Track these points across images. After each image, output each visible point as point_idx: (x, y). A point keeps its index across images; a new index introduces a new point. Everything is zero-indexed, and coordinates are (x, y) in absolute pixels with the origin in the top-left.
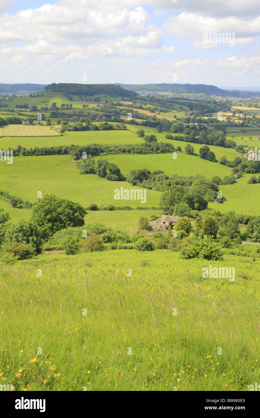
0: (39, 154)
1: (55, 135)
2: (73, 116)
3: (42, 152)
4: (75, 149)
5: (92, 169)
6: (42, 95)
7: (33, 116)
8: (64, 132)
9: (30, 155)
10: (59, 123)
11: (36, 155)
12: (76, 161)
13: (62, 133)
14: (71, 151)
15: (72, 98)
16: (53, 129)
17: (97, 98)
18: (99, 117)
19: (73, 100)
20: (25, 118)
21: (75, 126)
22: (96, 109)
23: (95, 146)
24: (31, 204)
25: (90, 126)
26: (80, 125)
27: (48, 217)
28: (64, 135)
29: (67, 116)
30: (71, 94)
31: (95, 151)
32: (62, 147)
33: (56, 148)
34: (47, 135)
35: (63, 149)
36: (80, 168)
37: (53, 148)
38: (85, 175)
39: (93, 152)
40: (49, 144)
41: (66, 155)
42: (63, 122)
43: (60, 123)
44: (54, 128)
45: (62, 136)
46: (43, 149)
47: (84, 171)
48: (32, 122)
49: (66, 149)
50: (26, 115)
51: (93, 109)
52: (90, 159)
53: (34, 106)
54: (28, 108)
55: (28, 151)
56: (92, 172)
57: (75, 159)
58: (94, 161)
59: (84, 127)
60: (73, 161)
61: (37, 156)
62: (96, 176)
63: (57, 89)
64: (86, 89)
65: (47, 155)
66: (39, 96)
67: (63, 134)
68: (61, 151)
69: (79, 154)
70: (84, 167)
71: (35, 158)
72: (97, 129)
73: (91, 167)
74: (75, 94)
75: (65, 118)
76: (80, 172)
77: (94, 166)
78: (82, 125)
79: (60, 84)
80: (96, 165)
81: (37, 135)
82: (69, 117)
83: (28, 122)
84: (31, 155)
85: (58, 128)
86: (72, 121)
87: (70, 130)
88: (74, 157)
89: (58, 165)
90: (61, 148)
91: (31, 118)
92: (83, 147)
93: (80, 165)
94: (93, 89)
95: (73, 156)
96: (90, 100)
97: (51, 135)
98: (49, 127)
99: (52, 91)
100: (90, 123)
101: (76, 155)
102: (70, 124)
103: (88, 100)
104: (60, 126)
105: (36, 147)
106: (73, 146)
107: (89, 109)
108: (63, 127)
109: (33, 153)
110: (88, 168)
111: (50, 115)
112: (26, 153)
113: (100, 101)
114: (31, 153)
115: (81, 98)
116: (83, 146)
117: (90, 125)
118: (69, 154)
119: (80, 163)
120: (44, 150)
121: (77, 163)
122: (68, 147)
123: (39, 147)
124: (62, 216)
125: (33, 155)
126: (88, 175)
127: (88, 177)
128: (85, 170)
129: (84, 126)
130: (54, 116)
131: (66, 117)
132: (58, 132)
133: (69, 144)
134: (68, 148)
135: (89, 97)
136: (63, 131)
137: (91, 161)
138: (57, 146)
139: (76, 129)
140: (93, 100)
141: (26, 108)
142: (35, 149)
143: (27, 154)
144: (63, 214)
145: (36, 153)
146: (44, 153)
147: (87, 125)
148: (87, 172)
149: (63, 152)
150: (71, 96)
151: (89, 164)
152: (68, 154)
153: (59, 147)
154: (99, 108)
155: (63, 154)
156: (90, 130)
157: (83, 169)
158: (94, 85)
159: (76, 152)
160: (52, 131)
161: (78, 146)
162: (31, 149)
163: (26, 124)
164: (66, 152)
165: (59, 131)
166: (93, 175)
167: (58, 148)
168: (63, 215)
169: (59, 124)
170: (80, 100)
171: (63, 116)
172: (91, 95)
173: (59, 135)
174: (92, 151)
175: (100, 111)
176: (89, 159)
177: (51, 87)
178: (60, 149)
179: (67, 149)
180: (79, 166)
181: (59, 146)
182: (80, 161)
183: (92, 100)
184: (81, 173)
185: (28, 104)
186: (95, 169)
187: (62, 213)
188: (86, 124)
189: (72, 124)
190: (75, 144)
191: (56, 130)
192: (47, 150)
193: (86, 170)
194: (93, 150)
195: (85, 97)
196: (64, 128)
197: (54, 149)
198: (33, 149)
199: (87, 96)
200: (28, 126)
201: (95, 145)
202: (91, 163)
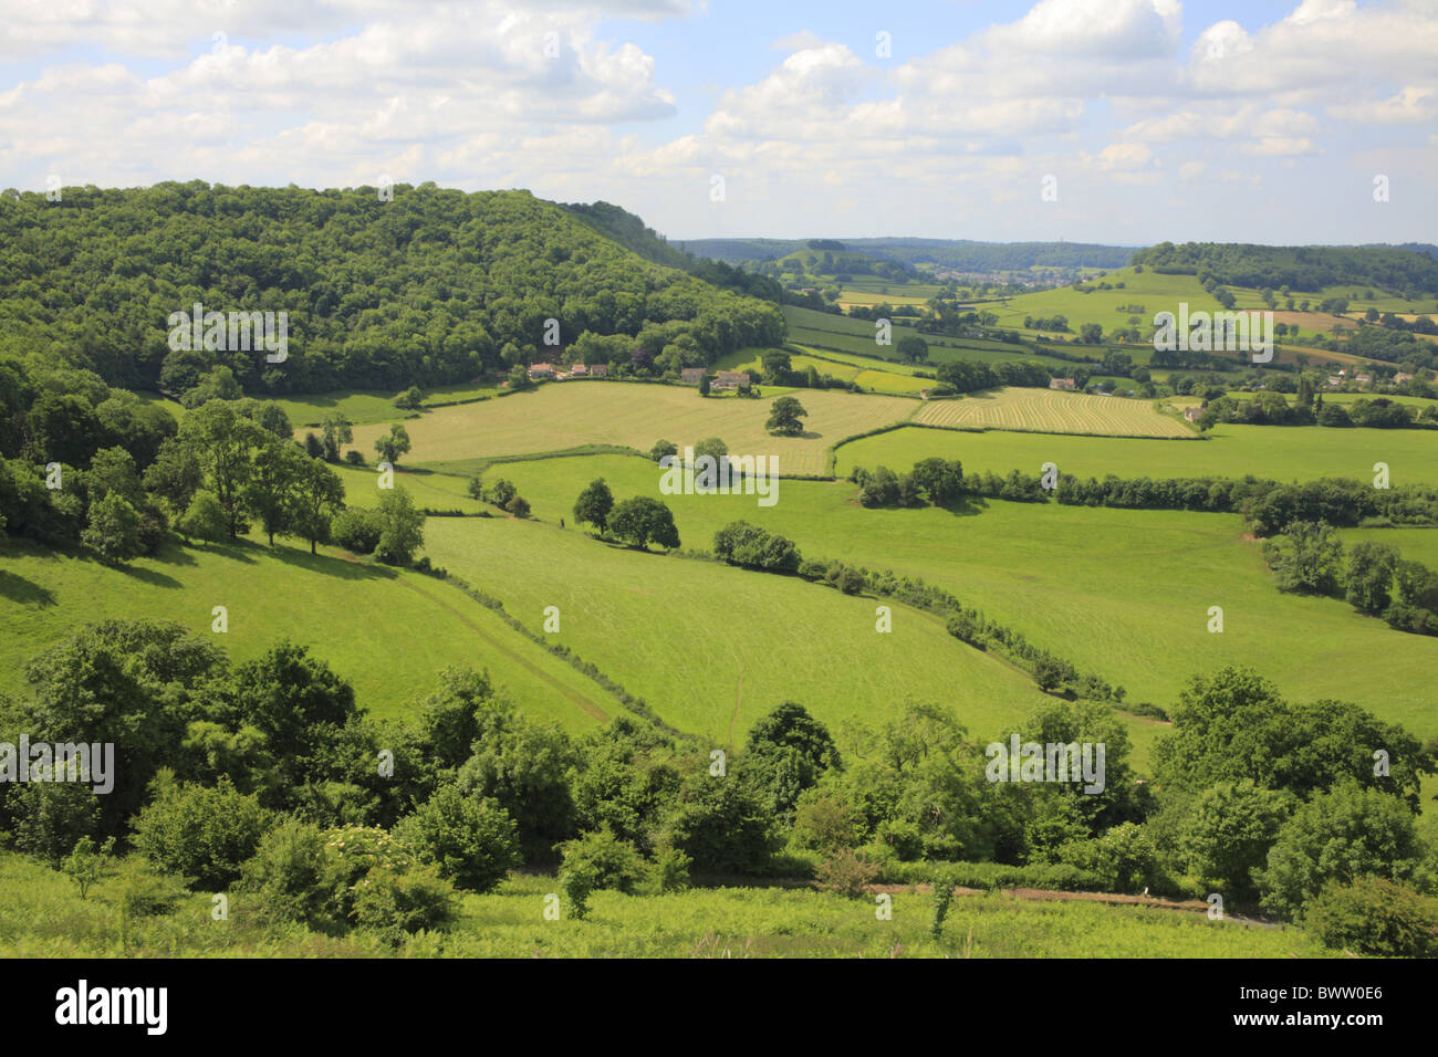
0: (1120, 502)
1: (1176, 435)
2: (1238, 367)
3: (1134, 494)
4: (1261, 496)
5: (1329, 576)
6: (1121, 286)
7: (1088, 360)
8: (1211, 426)
9: (1087, 501)
10: (1186, 390)
11: (1110, 505)
12: (1263, 539)
13: (1203, 430)
14: (1246, 501)
15: (1235, 300)
16: (1162, 413)
17: (1333, 301)
18: (1341, 373)
19: (1237, 304)
20: (1058, 365)
21: (1254, 405)
22: (1330, 343)
23: (1343, 487)
24: (1107, 689)
25: (1314, 408)
26: (1276, 402)
27: (1283, 763)
28: (1210, 438)
29: (1216, 364)
30: (1228, 283)
31: (1341, 508)
32: (1209, 483)
33: (1187, 484)
34: (1146, 434)
35: (1213, 491)
36: (1276, 569)
37: (1172, 484)
38: (1297, 599)
39: (1334, 512)
40: (1159, 470)
41: (1224, 515)
42: (1204, 388)
43: (1192, 391)
44: (1168, 409)
45: (1204, 439)
46: (1137, 485)
47: (1296, 581)
48: (1085, 381)
49: (1224, 490)
50: (1063, 357)
51: (1315, 343)
52: (1325, 538)
53: (1093, 322)
54: (1066, 330)
55: (1080, 488)
56: (1326, 587)
57: (1259, 533)
58: (1338, 545)
59: (1291, 410)
60: (1249, 538)
61: (1113, 511)
62: (1345, 606)
63: (1174, 265)
64: (1291, 266)
65: (1151, 507)
66: (1109, 288)
67: (1209, 432)
68: (1206, 496)
69: (1277, 514)
70: (1294, 568)
71: (1103, 514)
72: (1341, 420)
73: (1323, 571)
74: (1244, 282)
75: (1209, 374)
76: (1279, 584)
77: (1334, 564)
78: (1285, 402)
79: (1192, 245)
80: (1346, 565)
81: (1108, 431)
82: (1223, 369)
83: (1071, 382)
84: (1092, 505)
85: (1188, 410)
86: (1235, 386)
87: (1232, 421)
88: (1257, 523)
89: (1189, 549)
90: (1204, 486)
91: (1083, 366)
92: (1293, 490)
93: (1279, 558)
94: (1319, 264)
95: (1248, 520)
96: (1305, 307)
97: (1160, 435)
98: (1149, 404)
99: (1159, 272)
100: (1316, 398)
101: (1265, 517)
102: (1231, 395)
103: (1296, 307)
104: (1195, 403)
105: (1109, 477)
106: (1251, 481)
107: (1301, 342)
108: (1205, 405)
109: (1099, 496)
110: (1311, 572)
111: (1152, 360)
112: (1071, 495)
113: (1346, 312)
114: (1093, 496)
115: (1267, 298)
116: (1290, 482)
117: (1312, 402)
118: (1237, 511)
119: (1277, 549)
120: (1139, 490)
121: (1266, 548)
122: (1232, 486)
123: (1123, 478)
124: (1334, 768)
125: (1100, 504)
126: (1311, 600)
127: (1307, 608)
128: (1297, 576)
129: (1291, 405)
130: (1166, 363)
131: (1209, 369)
132: (1187, 424)
133: (1236, 475)
134: (1234, 490)
135: (1299, 298)
136: (1208, 422)
137: (1328, 545)
138: (1189, 476)
139: (1258, 418)
140: (1317, 309)
141: (1057, 331)
142: (1107, 485)
143: (1075, 498)
144: (1341, 762)
145: (1111, 497)
146: (1138, 502)
147: (1302, 404)
148: (1304, 589)
149: (1211, 502)
150: (1231, 289)
151: (1316, 557)
152: (1229, 511)
153: (1199, 481)
154: (1340, 338)
155: (1214, 509)
156: (1312, 422)
157: (1290, 575)
158: (1324, 250)
159: (1264, 507)
160: (1162, 417)
161: (1273, 484)
162: (1094, 482)
163: (1062, 388)
164: (1223, 504)
165: (1189, 419)
166: (1328, 600)
167: (1195, 484)
168: (1340, 764)
169: (1188, 394)
170: (1265, 305)
171: (1201, 366)
172: (1310, 288)
173: (1193, 435)
174: (1330, 507)
175: (1344, 351)
176: (1320, 537)
177: (1157, 257)
178: (1201, 490)
179: (1229, 490)
180: (1273, 563)
181: (1200, 477)
182: (1278, 540)
183: (1310, 308)
184: (1283, 590)
185: (1066, 316)
186: (1338, 577)
187: (1338, 758)
188: (1300, 399)
189: (1243, 397)
190: (1262, 475)
191: (1178, 415)
192: (1152, 490)
193: (1304, 579)
194: (1332, 502)
195: (1286, 295)
196: (1208, 411)
197: (1179, 486)
198: (1100, 481)
199: (1291, 294)
200: (1073, 395)
201: (1342, 483)
202: (1325, 555)
